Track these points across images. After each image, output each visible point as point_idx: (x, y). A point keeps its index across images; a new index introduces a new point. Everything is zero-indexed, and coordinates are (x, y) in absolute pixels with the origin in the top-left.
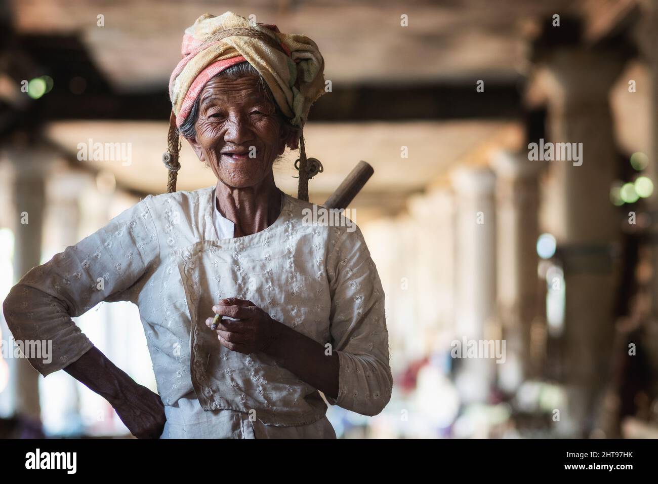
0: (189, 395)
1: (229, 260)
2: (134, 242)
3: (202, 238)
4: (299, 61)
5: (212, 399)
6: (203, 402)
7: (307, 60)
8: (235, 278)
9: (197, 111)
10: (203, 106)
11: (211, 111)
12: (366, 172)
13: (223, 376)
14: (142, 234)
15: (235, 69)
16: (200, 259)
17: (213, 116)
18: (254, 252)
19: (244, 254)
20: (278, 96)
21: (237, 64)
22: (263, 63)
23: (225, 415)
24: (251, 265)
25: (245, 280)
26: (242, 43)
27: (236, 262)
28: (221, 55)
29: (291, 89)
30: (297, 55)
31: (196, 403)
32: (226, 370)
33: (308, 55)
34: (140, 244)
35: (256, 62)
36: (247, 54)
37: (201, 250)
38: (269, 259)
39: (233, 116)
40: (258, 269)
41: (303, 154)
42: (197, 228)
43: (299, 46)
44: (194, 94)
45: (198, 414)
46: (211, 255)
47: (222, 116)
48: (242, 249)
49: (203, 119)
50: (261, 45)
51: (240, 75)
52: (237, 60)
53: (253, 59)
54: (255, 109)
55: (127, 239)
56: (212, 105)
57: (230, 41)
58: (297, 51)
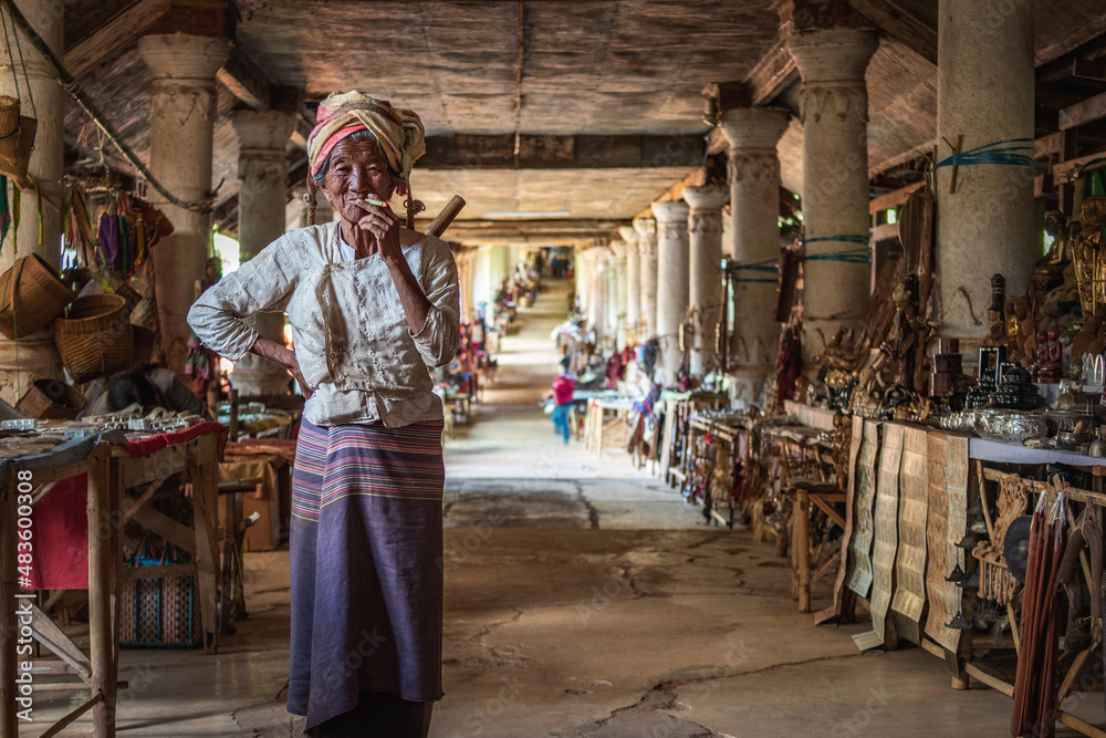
0: (326, 380)
1: (351, 278)
2: (279, 266)
3: (331, 262)
4: (406, 129)
5: (344, 382)
6: (338, 385)
7: (412, 129)
8: (356, 291)
9: (328, 164)
10: (333, 162)
11: (339, 166)
12: (459, 204)
13: (352, 365)
14: (284, 261)
15: (358, 134)
16: (330, 277)
17: (340, 169)
18: (369, 271)
19: (362, 272)
20: (390, 156)
21: (360, 131)
22: (380, 131)
23: (354, 395)
24: (367, 280)
25: (364, 292)
26: (364, 115)
27: (356, 279)
28: (347, 123)
29: (400, 150)
30: (405, 125)
31: (333, 386)
32: (354, 360)
33: (413, 125)
34: (283, 267)
35: (374, 130)
36: (368, 123)
37: (329, 271)
38: (380, 275)
39: (355, 171)
40: (373, 283)
41: (410, 197)
42: (327, 253)
43: (406, 118)
44: (326, 152)
45: (335, 394)
46: (337, 274)
47: (347, 170)
48: (361, 268)
49: (332, 171)
50: (378, 116)
51: (362, 139)
52: (360, 127)
53: (372, 128)
54: (372, 166)
55: (274, 265)
56: (340, 161)
57: (354, 113)
58: (405, 121)
